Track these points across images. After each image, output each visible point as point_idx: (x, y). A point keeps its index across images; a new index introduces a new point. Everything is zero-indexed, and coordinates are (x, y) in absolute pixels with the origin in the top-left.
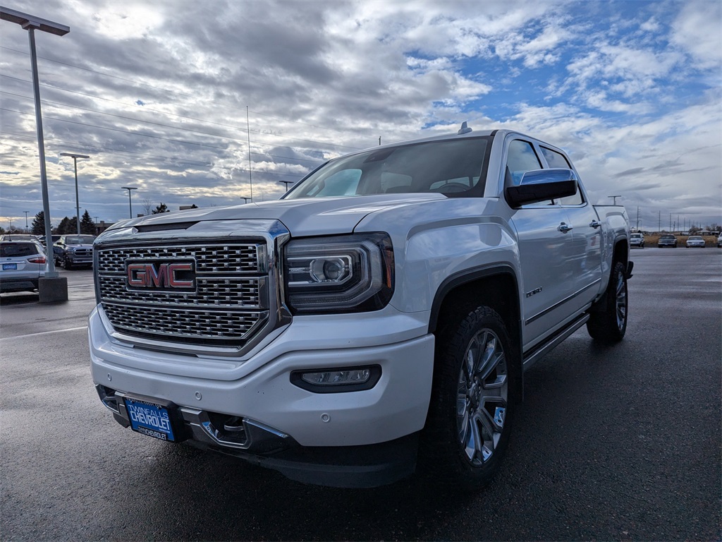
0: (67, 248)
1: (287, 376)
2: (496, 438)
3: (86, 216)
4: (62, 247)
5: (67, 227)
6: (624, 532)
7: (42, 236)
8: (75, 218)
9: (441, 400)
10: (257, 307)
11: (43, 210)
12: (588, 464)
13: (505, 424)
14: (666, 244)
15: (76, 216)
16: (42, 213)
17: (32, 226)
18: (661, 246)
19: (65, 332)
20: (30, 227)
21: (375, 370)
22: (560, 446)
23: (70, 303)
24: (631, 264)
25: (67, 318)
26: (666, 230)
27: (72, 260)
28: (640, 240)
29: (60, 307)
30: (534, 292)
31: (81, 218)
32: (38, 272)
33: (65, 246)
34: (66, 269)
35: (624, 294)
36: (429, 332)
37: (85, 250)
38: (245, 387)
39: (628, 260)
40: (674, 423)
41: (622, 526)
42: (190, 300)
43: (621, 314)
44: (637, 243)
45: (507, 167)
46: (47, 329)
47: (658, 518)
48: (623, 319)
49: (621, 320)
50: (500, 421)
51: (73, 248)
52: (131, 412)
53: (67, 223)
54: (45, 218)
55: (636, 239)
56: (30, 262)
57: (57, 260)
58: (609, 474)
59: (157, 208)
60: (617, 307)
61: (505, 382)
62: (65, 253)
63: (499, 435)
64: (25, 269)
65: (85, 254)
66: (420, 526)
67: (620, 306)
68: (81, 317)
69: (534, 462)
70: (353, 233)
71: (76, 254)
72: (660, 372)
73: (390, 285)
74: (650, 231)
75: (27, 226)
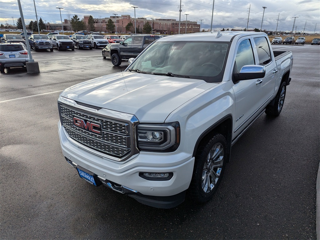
0: (35, 41)
1: (138, 174)
2: (217, 180)
3: (41, 20)
4: (33, 40)
5: (33, 26)
6: (258, 224)
7: (22, 30)
8: (36, 21)
9: (196, 172)
10: (126, 147)
11: (20, 17)
12: (251, 189)
13: (221, 174)
14: (315, 43)
15: (36, 20)
16: (20, 18)
17: (17, 25)
18: (312, 44)
19: (42, 96)
20: (16, 25)
21: (171, 174)
22: (242, 179)
23: (41, 74)
24: (290, 79)
25: (42, 86)
26: (317, 33)
27: (38, 47)
28: (303, 40)
29: (37, 77)
30: (240, 118)
31: (39, 21)
32: (25, 58)
33: (34, 40)
34: (36, 51)
35: (283, 95)
36: (193, 157)
37: (43, 42)
38: (122, 176)
39: (289, 77)
40: (289, 168)
41: (257, 221)
42: (99, 137)
43: (281, 104)
44: (302, 42)
45: (235, 61)
46: (34, 93)
47: (272, 218)
48: (281, 106)
49: (280, 106)
50: (219, 173)
51: (38, 41)
52: (79, 172)
53: (33, 24)
54: (22, 21)
55: (301, 40)
56: (21, 54)
57: (31, 46)
58: (258, 195)
59: (73, 17)
60: (279, 101)
61: (222, 159)
62: (34, 43)
63: (218, 178)
64: (19, 57)
65: (43, 44)
66: (185, 217)
67: (281, 100)
68: (47, 85)
69: (230, 187)
70: (164, 123)
71: (39, 44)
72: (290, 137)
73: (178, 142)
74: (309, 33)
75: (14, 25)
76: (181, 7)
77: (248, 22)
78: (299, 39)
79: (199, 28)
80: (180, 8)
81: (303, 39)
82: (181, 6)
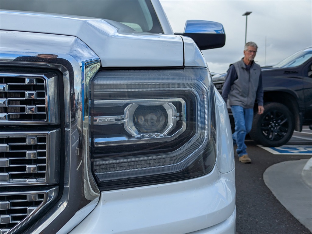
70: (183, 67)
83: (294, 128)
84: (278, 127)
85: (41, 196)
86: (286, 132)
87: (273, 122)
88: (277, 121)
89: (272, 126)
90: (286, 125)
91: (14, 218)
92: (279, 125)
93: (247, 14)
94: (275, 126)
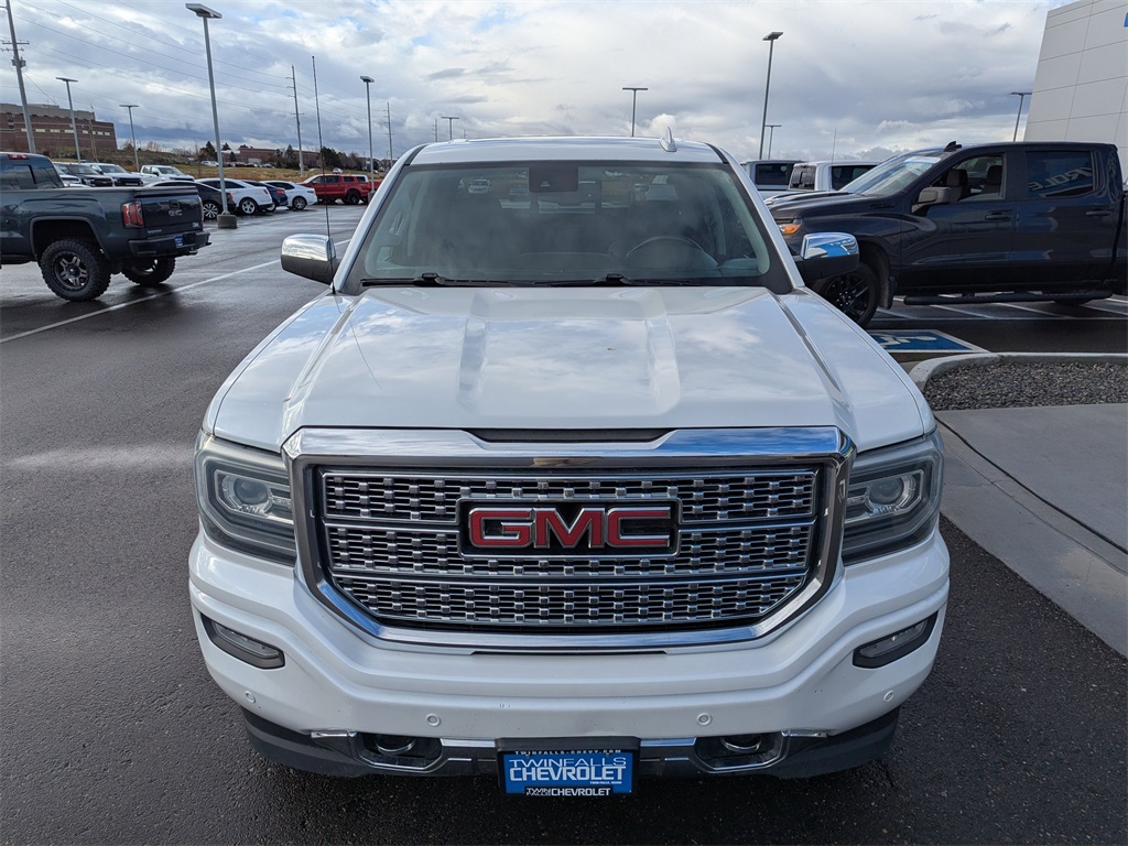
1: (850, 657)
38: (800, 690)
52: (513, 770)
70: (923, 434)
76: (19, 47)
77: (299, 123)
78: (477, 184)
79: (113, 137)
80: (16, 51)
81: (485, 184)
82: (15, 44)
83: (878, 303)
84: (851, 302)
85: (798, 578)
86: (865, 309)
87: (844, 293)
88: (850, 291)
89: (841, 300)
90: (865, 297)
91: (772, 597)
92: (853, 297)
93: (773, 37)
94: (847, 300)
